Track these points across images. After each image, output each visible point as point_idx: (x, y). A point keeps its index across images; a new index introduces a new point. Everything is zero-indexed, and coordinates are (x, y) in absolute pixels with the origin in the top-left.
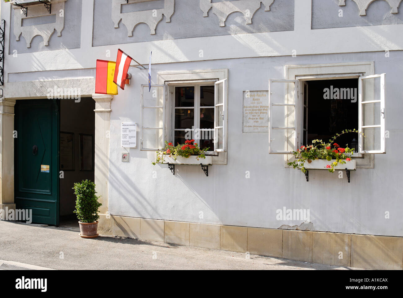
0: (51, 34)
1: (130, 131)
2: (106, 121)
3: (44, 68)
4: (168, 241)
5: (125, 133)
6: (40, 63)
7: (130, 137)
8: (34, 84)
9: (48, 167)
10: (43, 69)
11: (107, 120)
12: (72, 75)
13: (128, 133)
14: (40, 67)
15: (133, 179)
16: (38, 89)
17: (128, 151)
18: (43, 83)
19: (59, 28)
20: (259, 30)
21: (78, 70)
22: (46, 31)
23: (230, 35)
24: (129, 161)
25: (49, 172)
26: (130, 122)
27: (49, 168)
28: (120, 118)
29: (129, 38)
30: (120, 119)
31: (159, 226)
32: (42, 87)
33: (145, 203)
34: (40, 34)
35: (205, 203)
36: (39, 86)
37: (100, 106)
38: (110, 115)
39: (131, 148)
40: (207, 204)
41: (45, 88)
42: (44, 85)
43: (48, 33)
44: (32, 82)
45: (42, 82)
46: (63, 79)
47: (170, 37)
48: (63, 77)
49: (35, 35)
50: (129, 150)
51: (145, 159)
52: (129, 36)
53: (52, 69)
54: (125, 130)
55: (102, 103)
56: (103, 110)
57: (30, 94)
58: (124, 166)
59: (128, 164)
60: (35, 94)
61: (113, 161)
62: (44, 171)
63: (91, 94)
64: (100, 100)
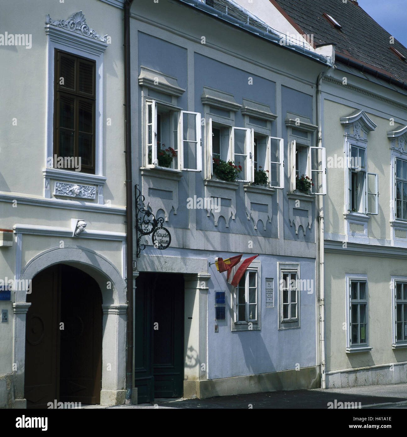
0: (170, 210)
2: (205, 298)
17: (218, 324)
19: (176, 207)
21: (188, 250)
22: (167, 207)
24: (218, 332)
37: (201, 284)
38: (207, 292)
41: (168, 264)
43: (168, 209)
47: (234, 231)
49: (159, 209)
52: (215, 226)
55: (203, 282)
56: (204, 288)
58: (215, 336)
59: (218, 334)
63: (197, 273)
64: (202, 279)
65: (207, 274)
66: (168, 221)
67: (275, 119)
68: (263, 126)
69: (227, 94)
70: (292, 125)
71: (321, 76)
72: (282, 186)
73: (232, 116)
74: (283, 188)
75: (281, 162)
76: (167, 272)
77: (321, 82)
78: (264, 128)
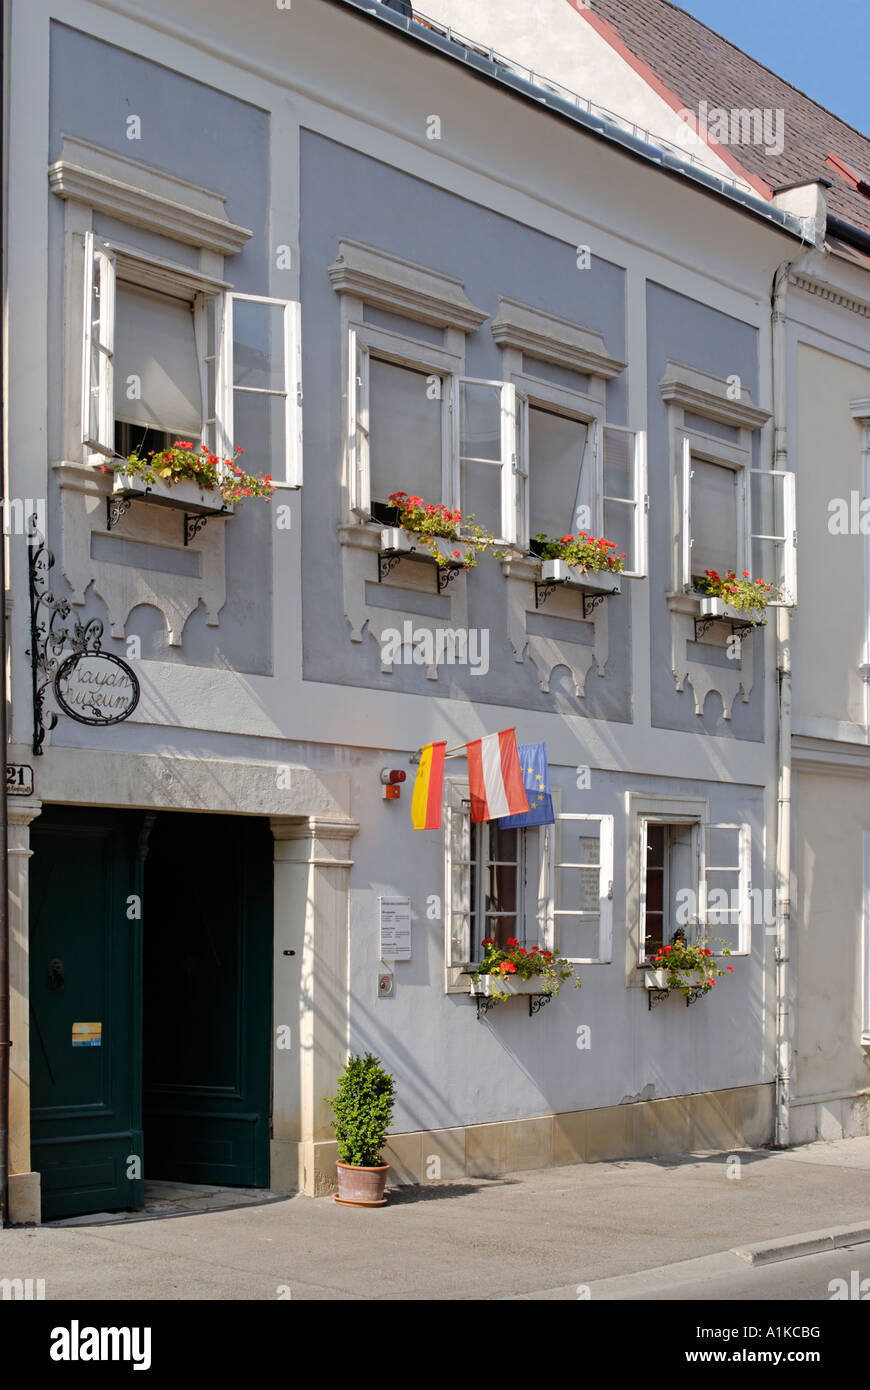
0: (190, 610)
1: (398, 919)
2: (339, 893)
3: (175, 717)
4: (474, 1171)
5: (388, 925)
6: (161, 698)
7: (399, 934)
8: (145, 765)
9: (97, 1027)
10: (172, 719)
11: (342, 890)
12: (252, 754)
13: (393, 924)
14: (162, 713)
15: (403, 1038)
16: (158, 781)
17: (390, 970)
18: (173, 763)
19: (214, 602)
20: (593, 714)
21: (268, 742)
22: (175, 599)
23: (556, 713)
24: (391, 996)
25: (99, 1044)
26: (398, 897)
27: (100, 1030)
28: (372, 885)
29: (382, 677)
30: (370, 888)
31: (457, 1141)
32: (168, 777)
33: (428, 1094)
34: (155, 601)
35: (528, 1074)
36: (159, 771)
37: (325, 850)
38: (349, 874)
39: (398, 962)
40: (530, 1076)
41: (179, 782)
42: (175, 773)
43: (182, 607)
44: (138, 758)
45: (170, 762)
46: (232, 761)
47: (461, 694)
48: (226, 754)
49: (139, 603)
50: (392, 967)
51: (426, 989)
52: (384, 673)
53: (196, 724)
54: (387, 915)
55: (329, 842)
56: (333, 860)
57: (130, 795)
58: (381, 1008)
59: (392, 1001)
60: (149, 796)
61: (359, 997)
62: (84, 1043)
63: (307, 815)
64: (326, 834)
65: (345, 818)
66: (180, 643)
67: (619, 372)
68: (578, 390)
69: (437, 276)
70: (680, 397)
71: (782, 272)
72: (640, 569)
73: (455, 343)
74: (643, 574)
75: (639, 499)
76: (171, 806)
77: (782, 288)
78: (581, 394)
